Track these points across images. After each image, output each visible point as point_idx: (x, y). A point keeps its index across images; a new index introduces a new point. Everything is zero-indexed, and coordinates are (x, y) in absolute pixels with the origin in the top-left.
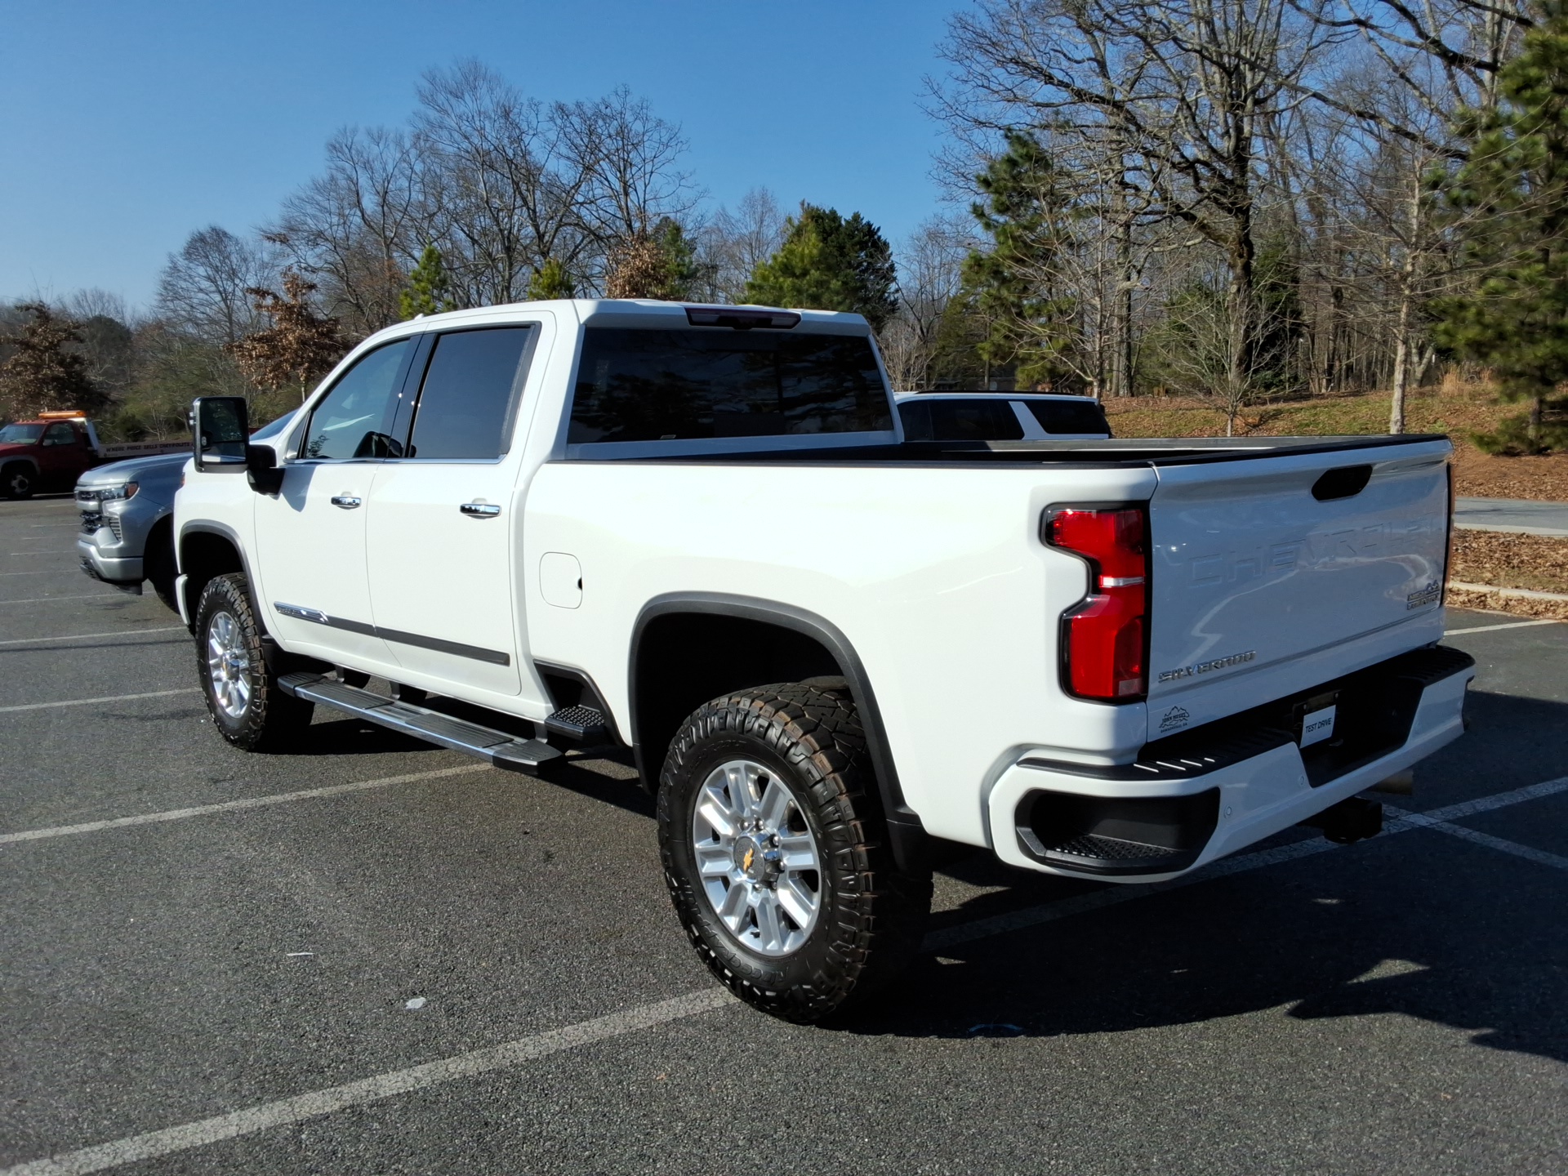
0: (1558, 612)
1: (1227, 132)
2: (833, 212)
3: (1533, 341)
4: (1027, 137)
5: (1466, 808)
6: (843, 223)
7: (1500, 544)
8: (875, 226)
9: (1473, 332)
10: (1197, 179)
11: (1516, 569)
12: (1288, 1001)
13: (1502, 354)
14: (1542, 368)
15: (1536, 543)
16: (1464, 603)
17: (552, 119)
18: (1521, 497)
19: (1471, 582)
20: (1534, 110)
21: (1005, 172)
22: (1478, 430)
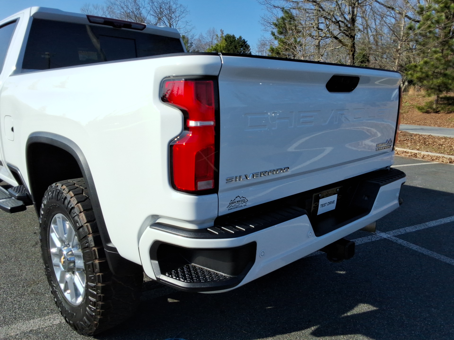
0: (440, 159)
1: (349, 13)
2: (234, 36)
3: (437, 78)
4: (289, 11)
5: (402, 231)
6: (236, 39)
7: (422, 138)
8: (246, 40)
9: (419, 74)
10: (340, 27)
11: (427, 146)
12: (313, 326)
13: (427, 81)
14: (439, 86)
15: (434, 138)
16: (409, 156)
17: (149, 3)
18: (430, 126)
19: (412, 149)
20: (442, 5)
21: (282, 22)
22: (418, 105)
